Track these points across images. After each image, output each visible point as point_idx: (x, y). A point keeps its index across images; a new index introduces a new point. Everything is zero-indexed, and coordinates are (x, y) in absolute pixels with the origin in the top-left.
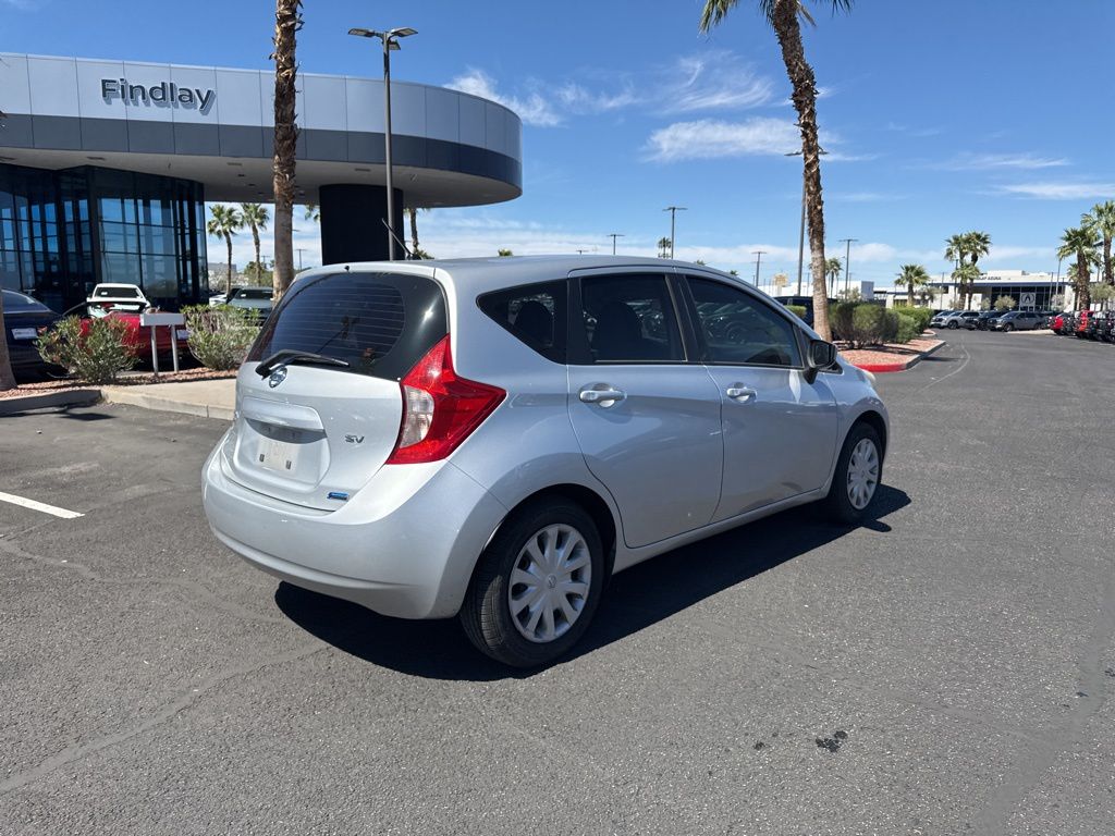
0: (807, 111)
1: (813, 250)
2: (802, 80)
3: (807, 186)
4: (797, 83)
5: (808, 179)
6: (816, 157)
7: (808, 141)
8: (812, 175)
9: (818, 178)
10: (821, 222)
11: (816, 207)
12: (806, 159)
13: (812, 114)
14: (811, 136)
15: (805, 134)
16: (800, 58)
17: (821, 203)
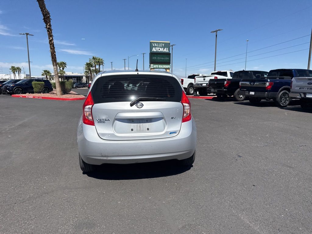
0: (49, 24)
1: (54, 66)
2: (46, 15)
3: (51, 47)
4: (44, 15)
5: (50, 45)
6: (52, 38)
7: (50, 33)
8: (52, 44)
9: (54, 45)
10: (56, 58)
11: (54, 53)
12: (49, 38)
13: (50, 25)
14: (50, 32)
15: (48, 31)
16: (45, 8)
17: (55, 52)
